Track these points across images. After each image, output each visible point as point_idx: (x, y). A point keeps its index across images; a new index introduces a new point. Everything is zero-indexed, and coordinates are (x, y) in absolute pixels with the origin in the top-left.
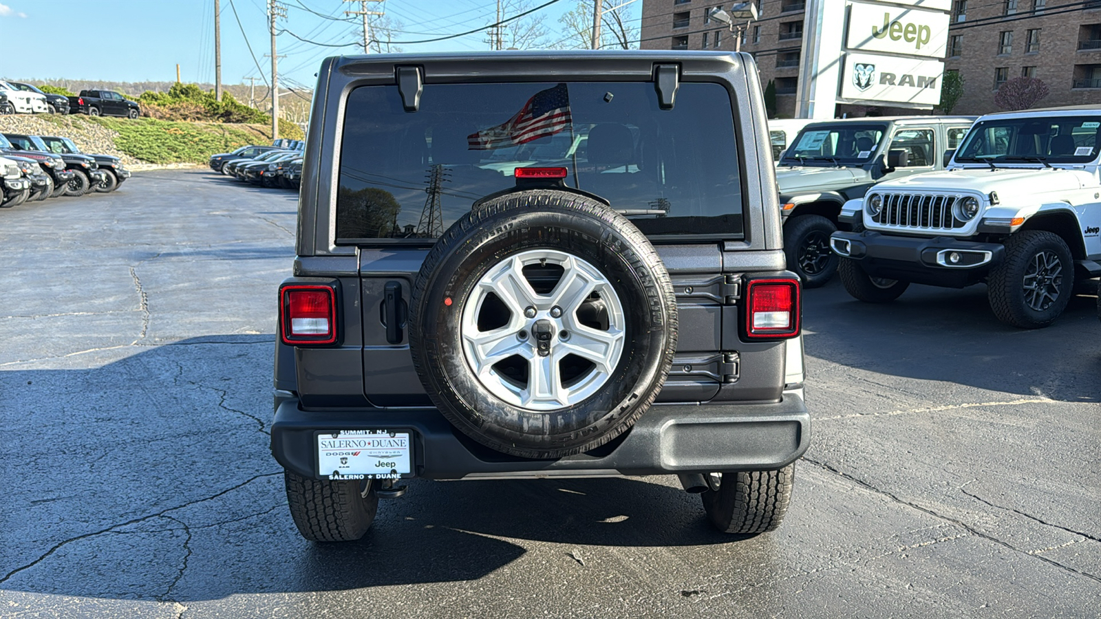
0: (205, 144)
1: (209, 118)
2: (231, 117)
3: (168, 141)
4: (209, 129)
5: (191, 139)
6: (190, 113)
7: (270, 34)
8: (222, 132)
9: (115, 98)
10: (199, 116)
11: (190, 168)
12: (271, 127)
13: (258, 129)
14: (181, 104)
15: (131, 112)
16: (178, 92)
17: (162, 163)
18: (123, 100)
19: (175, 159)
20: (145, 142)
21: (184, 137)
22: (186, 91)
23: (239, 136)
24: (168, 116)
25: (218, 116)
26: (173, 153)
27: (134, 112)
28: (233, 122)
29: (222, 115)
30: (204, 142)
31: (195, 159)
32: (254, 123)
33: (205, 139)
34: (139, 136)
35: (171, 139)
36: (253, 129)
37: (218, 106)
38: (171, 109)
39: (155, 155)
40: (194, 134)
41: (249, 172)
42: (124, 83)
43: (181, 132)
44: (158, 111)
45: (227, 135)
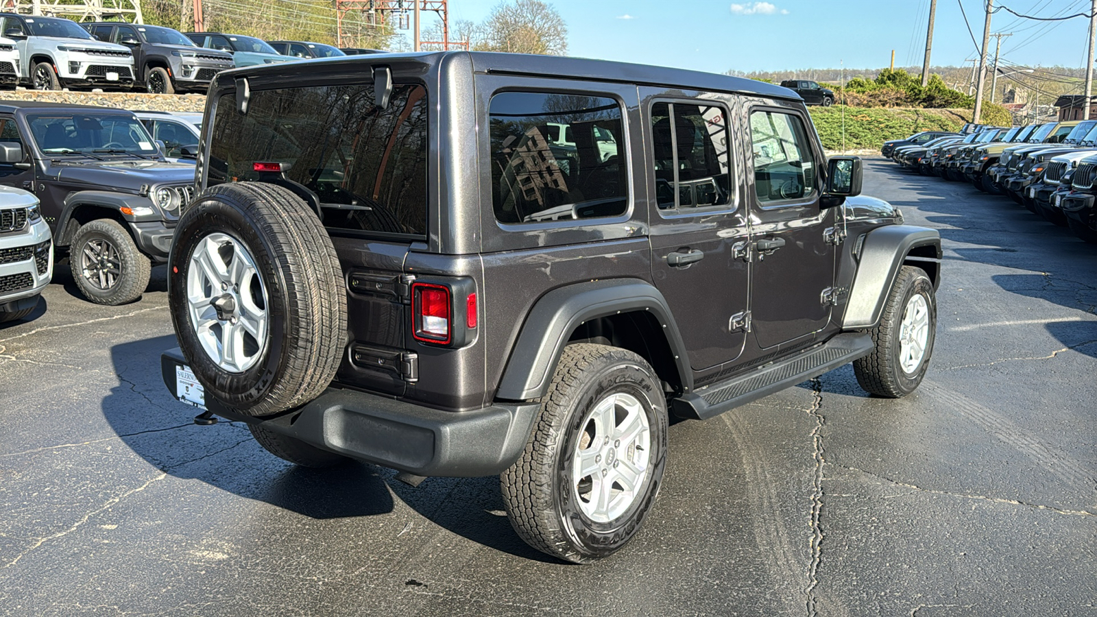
0: (890, 130)
1: (909, 104)
2: (934, 102)
3: (852, 127)
4: (902, 115)
5: (877, 125)
6: (890, 99)
7: (985, 13)
8: (916, 117)
9: (813, 87)
10: (899, 101)
11: (870, 154)
12: (973, 110)
13: (959, 114)
14: (881, 90)
15: (825, 100)
16: (885, 78)
17: (840, 150)
18: (819, 89)
19: (855, 145)
20: (827, 129)
21: (870, 123)
22: (893, 77)
23: (933, 121)
24: (865, 102)
25: (919, 101)
26: (854, 139)
27: (828, 100)
28: (935, 107)
29: (924, 100)
30: (890, 128)
31: (876, 146)
32: (957, 107)
33: (892, 126)
34: (825, 123)
35: (856, 125)
36: (953, 114)
37: (920, 91)
38: (870, 96)
39: (834, 141)
40: (881, 120)
41: (907, 159)
42: (867, 70)
43: (868, 118)
44: (856, 98)
45: (921, 121)
